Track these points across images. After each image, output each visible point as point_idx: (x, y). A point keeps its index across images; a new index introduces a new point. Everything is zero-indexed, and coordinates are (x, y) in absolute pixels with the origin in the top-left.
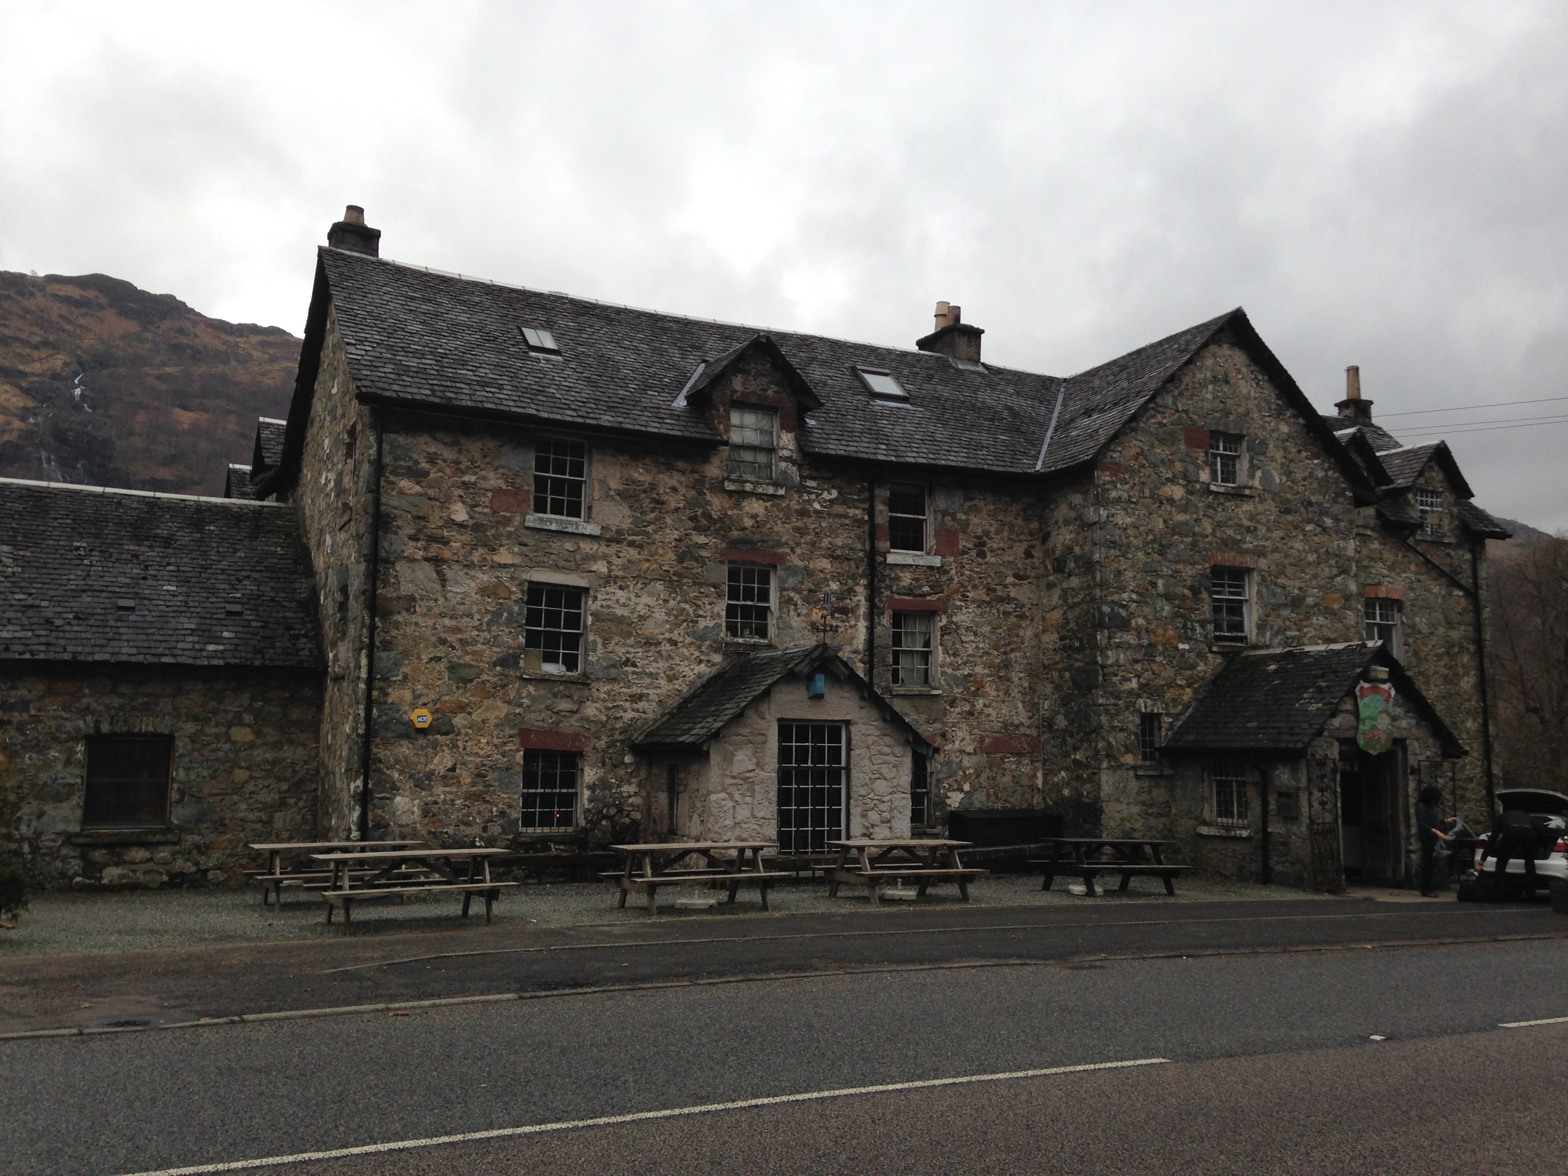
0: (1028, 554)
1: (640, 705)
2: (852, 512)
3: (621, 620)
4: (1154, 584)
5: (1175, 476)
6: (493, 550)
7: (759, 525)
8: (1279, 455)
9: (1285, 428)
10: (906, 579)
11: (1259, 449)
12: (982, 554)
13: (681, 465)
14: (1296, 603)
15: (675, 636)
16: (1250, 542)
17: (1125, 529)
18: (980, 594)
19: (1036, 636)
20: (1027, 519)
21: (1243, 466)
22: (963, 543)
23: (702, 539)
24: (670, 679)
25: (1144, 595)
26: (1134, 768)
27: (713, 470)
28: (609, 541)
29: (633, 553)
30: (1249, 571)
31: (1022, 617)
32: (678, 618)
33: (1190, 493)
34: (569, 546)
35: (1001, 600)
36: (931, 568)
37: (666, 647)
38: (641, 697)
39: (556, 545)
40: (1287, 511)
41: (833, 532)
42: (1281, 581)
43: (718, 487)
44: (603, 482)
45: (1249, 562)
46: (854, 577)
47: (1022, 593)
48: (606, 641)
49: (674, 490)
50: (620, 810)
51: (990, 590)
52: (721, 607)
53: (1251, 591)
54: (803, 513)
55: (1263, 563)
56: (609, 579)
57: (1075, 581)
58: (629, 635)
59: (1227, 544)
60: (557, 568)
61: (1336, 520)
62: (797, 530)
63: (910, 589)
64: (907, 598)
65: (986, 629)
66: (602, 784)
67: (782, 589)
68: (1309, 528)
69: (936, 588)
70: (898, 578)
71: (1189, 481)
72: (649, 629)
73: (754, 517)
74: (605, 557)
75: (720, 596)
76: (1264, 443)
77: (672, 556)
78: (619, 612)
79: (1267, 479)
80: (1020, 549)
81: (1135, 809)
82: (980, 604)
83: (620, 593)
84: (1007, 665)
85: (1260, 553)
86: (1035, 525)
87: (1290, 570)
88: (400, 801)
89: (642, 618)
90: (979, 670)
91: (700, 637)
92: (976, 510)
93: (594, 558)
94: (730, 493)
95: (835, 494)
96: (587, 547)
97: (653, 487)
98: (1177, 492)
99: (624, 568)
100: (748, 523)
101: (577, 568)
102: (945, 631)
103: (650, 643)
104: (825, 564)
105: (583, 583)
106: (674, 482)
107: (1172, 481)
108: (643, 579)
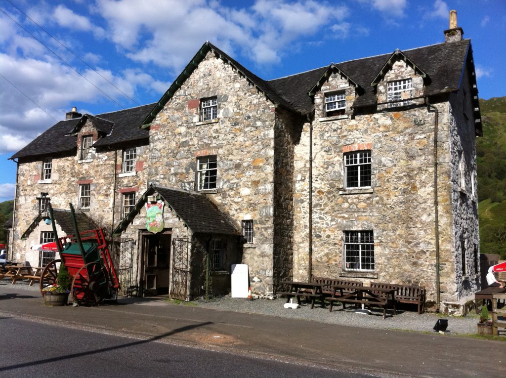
2: (111, 162)
4: (170, 170)
5: (182, 123)
6: (34, 191)
7: (87, 172)
14: (238, 166)
16: (215, 143)
17: (160, 150)
22: (145, 165)
23: (73, 179)
27: (77, 158)
28: (54, 184)
29: (59, 186)
33: (188, 128)
36: (133, 176)
39: (44, 187)
41: (105, 170)
42: (231, 157)
45: (214, 152)
46: (110, 184)
49: (68, 166)
52: (77, 199)
54: (98, 166)
56: (54, 195)
59: (204, 146)
62: (96, 171)
63: (127, 185)
64: (126, 188)
67: (91, 191)
68: (248, 129)
69: (135, 183)
70: (123, 182)
71: (188, 123)
73: (85, 170)
74: (53, 188)
75: (77, 195)
77: (66, 185)
83: (56, 198)
94: (80, 164)
95: (106, 157)
96: (50, 186)
97: (64, 167)
98: (183, 129)
104: (103, 181)
107: (181, 125)
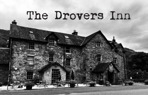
0: (80, 53)
1: (39, 68)
2: (62, 49)
3: (38, 59)
4: (92, 56)
6: (24, 52)
7: (52, 50)
8: (104, 44)
9: (105, 42)
10: (68, 55)
11: (102, 43)
12: (76, 53)
13: (44, 44)
14: (106, 58)
15: (43, 61)
16: (101, 52)
17: (89, 51)
18: (75, 57)
19: (81, 61)
20: (80, 50)
21: (101, 45)
22: (74, 52)
23: (46, 52)
24: (43, 65)
25: (91, 57)
26: (89, 73)
27: (48, 45)
28: (36, 52)
29: (39, 53)
30: (101, 55)
31: (80, 59)
32: (44, 59)
34: (32, 52)
35: (77, 58)
36: (70, 55)
37: (42, 62)
38: (40, 67)
39: (31, 52)
40: (105, 49)
41: (60, 51)
42: (104, 56)
43: (48, 46)
44: (36, 46)
45: (101, 54)
46: (62, 55)
47: (79, 57)
48: (36, 61)
49: (43, 47)
50: (37, 78)
51: (76, 57)
52: (48, 58)
53: (101, 57)
54: (57, 49)
55: (102, 54)
56: (36, 55)
57: (84, 56)
58: (38, 61)
59: (99, 52)
60: (31, 54)
61: (110, 50)
62: (56, 51)
63: (68, 57)
65: (76, 60)
66: (35, 75)
67: (55, 56)
68: (107, 51)
69: (71, 56)
70: (67, 55)
71: (95, 46)
72: (41, 60)
73: (52, 49)
74: (36, 53)
75: (48, 57)
76: (103, 43)
77: (43, 53)
78: (37, 59)
79: (103, 46)
80: (79, 53)
81: (89, 77)
82: (75, 58)
83: (38, 57)
84: (78, 64)
85: (102, 53)
86: (81, 51)
87: (105, 55)
88: (14, 77)
89: (40, 59)
90: (75, 64)
91: (46, 61)
92: (75, 49)
93: (35, 53)
94: (49, 47)
95: (60, 47)
96: (34, 52)
97: (41, 46)
98: (94, 47)
99: (38, 54)
100: (51, 50)
101: (33, 54)
102: (72, 60)
103: (41, 62)
104: (59, 54)
105: (34, 56)
106: (43, 46)
107: (94, 46)
108: (40, 55)
